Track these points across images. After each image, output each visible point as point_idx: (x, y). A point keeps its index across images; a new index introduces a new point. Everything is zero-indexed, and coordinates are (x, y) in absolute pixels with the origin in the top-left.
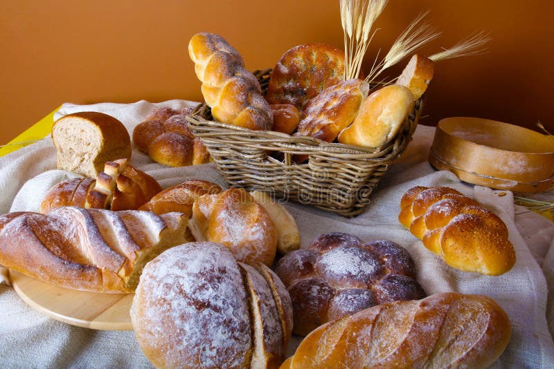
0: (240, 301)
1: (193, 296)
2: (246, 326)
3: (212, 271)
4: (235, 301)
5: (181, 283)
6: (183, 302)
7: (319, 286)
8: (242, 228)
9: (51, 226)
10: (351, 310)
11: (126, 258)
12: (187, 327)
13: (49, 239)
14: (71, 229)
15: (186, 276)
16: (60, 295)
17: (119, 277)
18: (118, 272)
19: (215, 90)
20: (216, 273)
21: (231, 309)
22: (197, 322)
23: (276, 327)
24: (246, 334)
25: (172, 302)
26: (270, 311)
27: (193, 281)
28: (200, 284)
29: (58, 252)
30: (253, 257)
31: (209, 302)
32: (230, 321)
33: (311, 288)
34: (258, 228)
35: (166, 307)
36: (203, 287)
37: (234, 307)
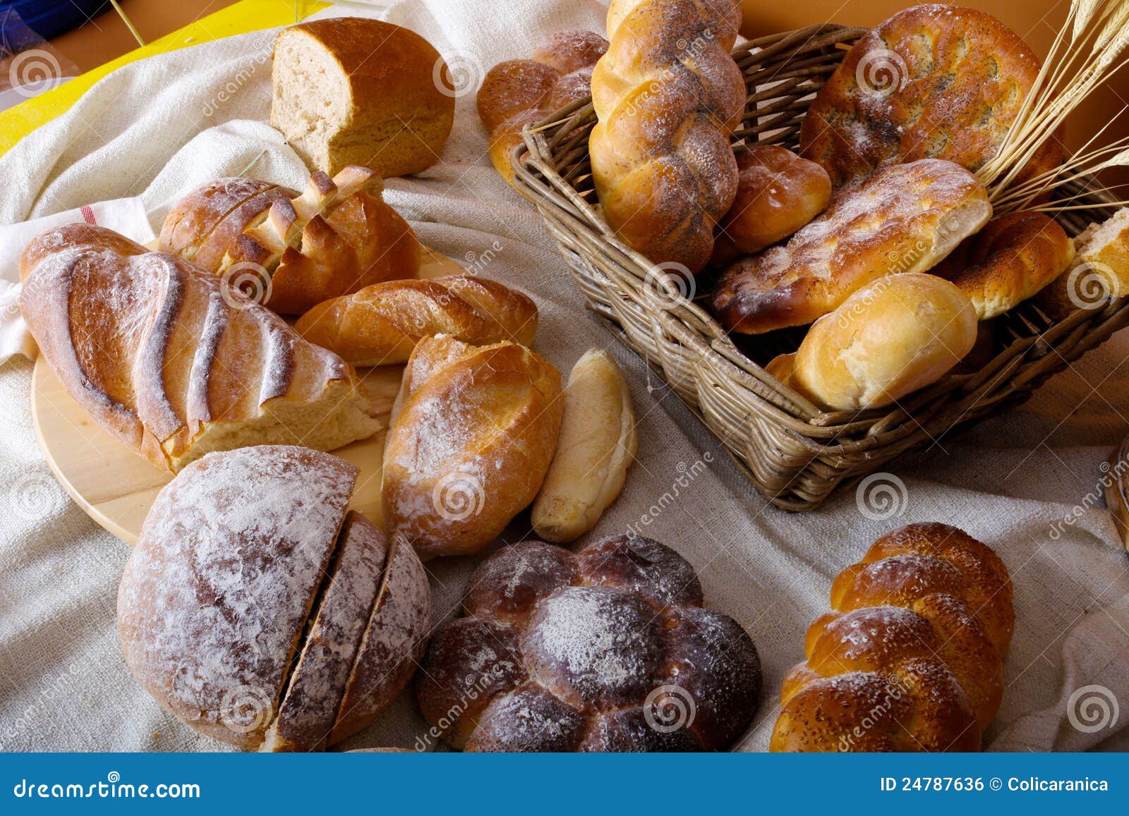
0: (283, 622)
1: (204, 573)
2: (273, 669)
3: (266, 540)
4: (273, 616)
5: (200, 538)
6: (185, 574)
7: (497, 653)
8: (451, 452)
9: (111, 295)
10: (504, 739)
11: (185, 424)
12: (169, 621)
13: (87, 323)
14: (139, 315)
15: (215, 527)
16: (84, 424)
17: (164, 451)
18: (164, 441)
19: (617, 85)
20: (269, 549)
21: (257, 628)
22: (189, 620)
23: (325, 699)
24: (269, 682)
25: (169, 564)
26: (328, 665)
27: (220, 545)
28: (227, 557)
29: (87, 357)
30: (431, 523)
31: (223, 598)
32: (245, 648)
33: (480, 648)
34: (477, 468)
35: (156, 565)
36: (228, 564)
37: (264, 627)
